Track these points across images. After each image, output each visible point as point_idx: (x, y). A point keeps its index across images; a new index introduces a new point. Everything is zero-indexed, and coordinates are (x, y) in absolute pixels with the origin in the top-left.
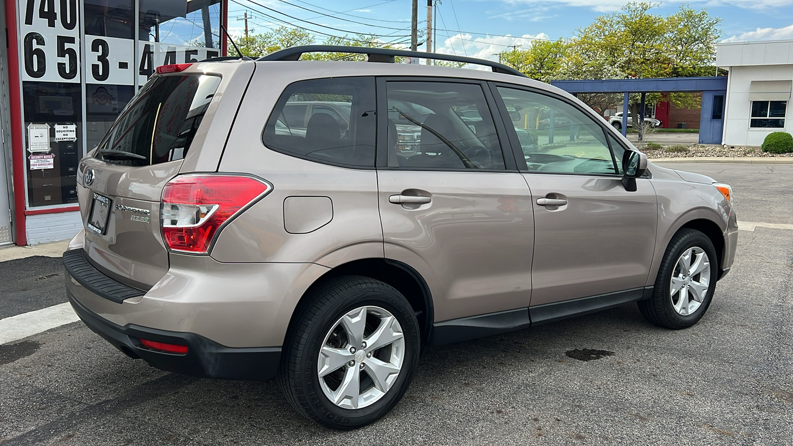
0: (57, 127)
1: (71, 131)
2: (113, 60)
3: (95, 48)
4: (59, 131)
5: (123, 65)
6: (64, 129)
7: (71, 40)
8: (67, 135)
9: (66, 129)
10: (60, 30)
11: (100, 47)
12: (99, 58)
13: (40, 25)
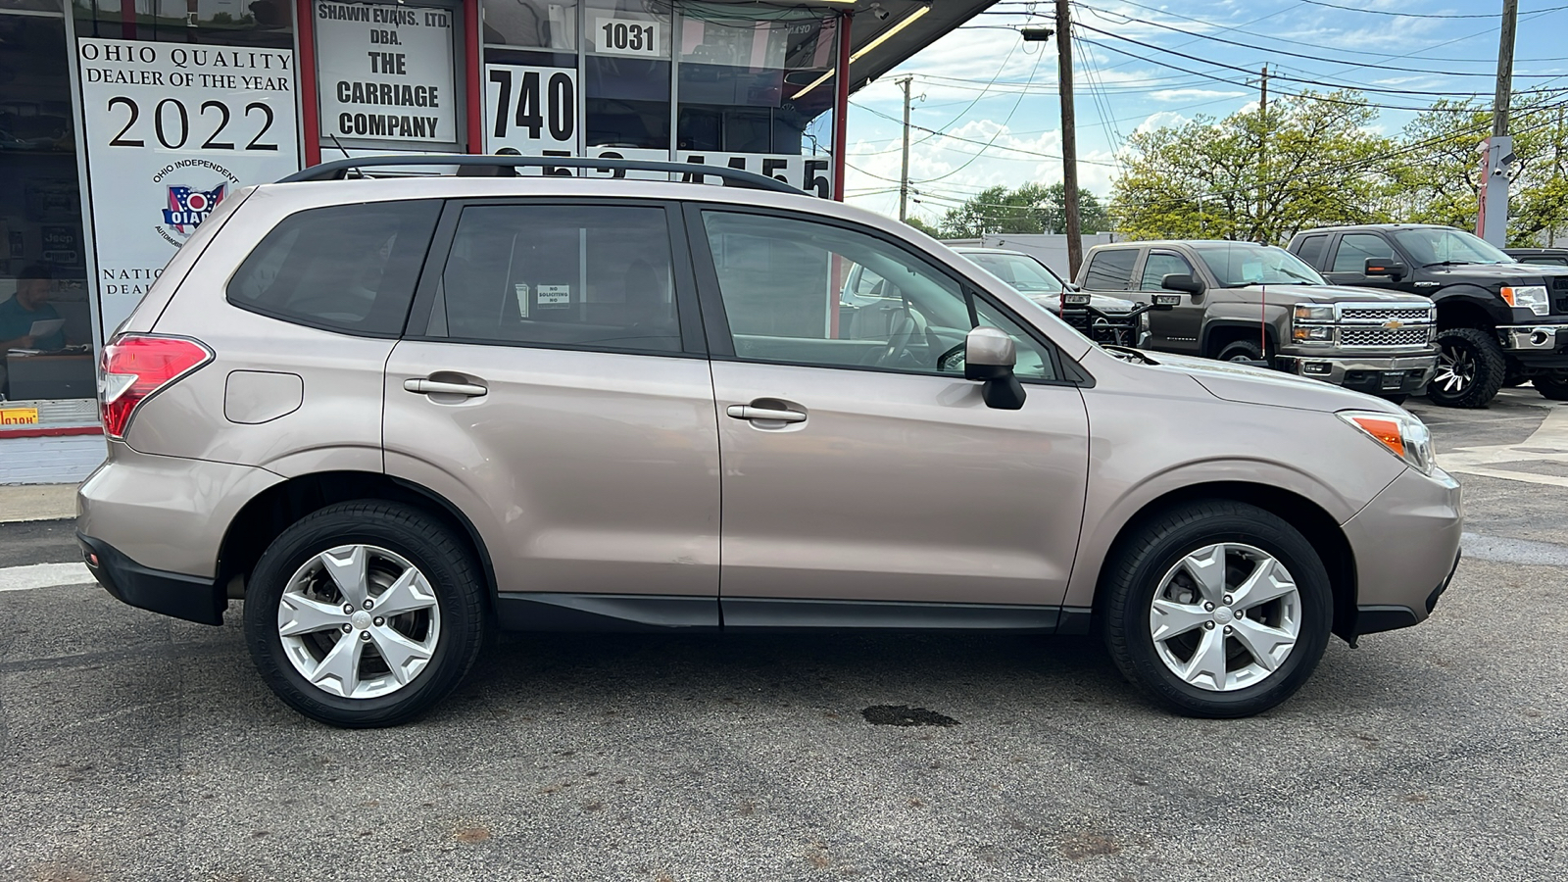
0: (541, 289)
1: (562, 295)
4: (544, 295)
6: (551, 292)
8: (556, 300)
9: (554, 292)
10: (547, 141)
13: (517, 137)
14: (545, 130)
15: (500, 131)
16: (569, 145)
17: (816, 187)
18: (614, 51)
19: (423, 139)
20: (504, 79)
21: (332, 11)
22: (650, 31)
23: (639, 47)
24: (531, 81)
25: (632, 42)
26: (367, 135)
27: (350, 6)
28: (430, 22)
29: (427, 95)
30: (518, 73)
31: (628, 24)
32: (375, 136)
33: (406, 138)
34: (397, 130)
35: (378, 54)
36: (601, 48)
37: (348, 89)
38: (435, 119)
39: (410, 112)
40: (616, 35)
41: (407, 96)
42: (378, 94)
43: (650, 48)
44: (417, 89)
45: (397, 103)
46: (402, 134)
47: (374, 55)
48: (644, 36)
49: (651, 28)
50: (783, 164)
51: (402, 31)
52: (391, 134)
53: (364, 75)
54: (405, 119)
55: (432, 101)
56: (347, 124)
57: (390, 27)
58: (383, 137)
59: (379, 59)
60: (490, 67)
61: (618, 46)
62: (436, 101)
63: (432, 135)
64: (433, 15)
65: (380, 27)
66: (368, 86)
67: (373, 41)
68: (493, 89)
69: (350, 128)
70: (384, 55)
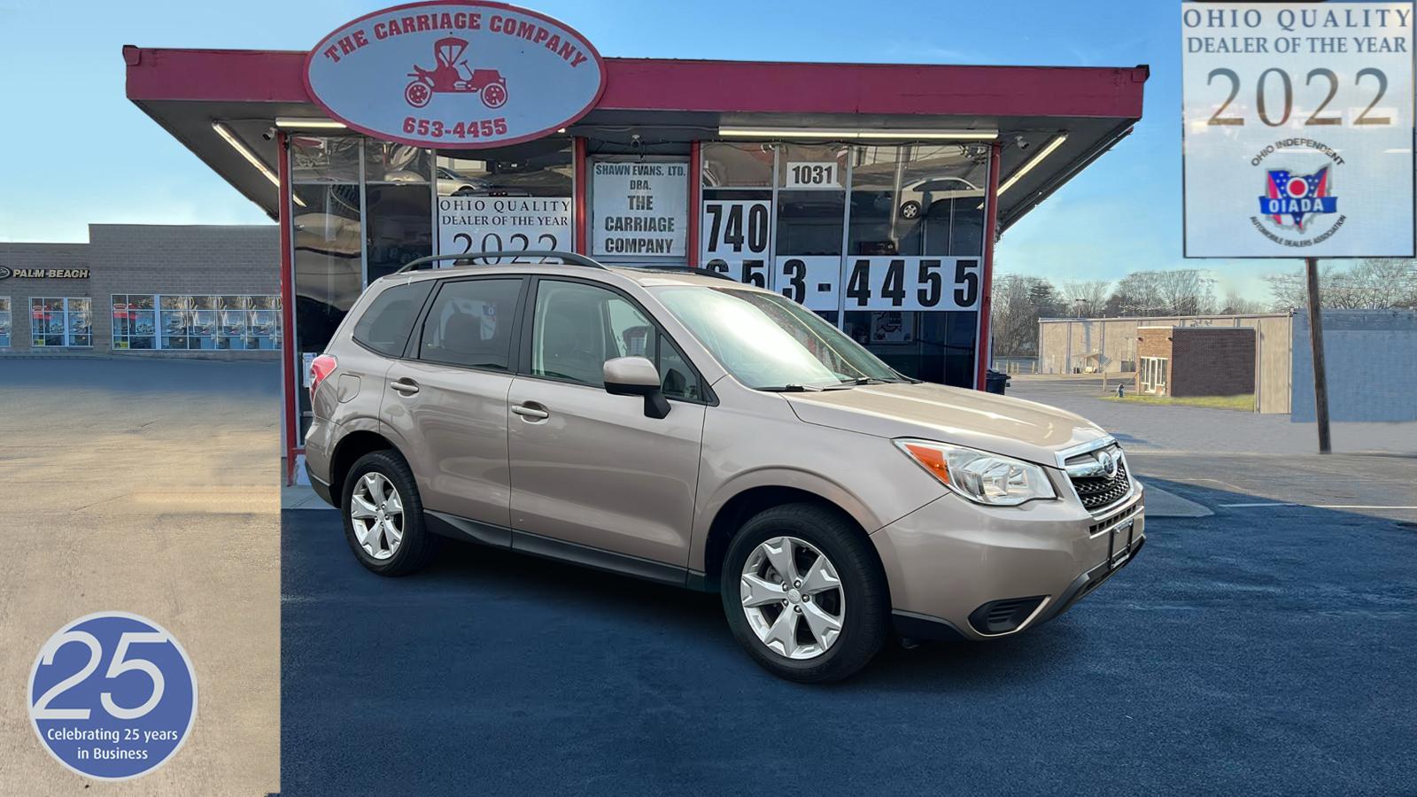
2: (810, 282)
3: (788, 270)
5: (824, 288)
7: (760, 264)
10: (747, 254)
11: (795, 268)
12: (793, 282)
13: (724, 251)
14: (745, 246)
15: (712, 248)
16: (762, 256)
17: (967, 281)
18: (801, 186)
19: (662, 254)
20: (716, 210)
21: (605, 169)
22: (829, 170)
23: (820, 181)
24: (736, 212)
25: (815, 178)
26: (624, 253)
27: (618, 165)
28: (672, 172)
29: (667, 223)
30: (727, 206)
31: (812, 165)
32: (629, 254)
33: (650, 254)
34: (644, 249)
35: (634, 197)
36: (791, 184)
37: (612, 221)
38: (671, 240)
39: (655, 236)
40: (801, 175)
41: (651, 225)
42: (633, 224)
43: (829, 182)
44: (660, 220)
45: (645, 230)
46: (647, 251)
47: (631, 198)
48: (825, 174)
49: (830, 168)
50: (937, 264)
51: (652, 180)
52: (640, 251)
53: (624, 211)
54: (650, 241)
55: (669, 228)
56: (610, 245)
57: (643, 178)
58: (635, 254)
59: (635, 200)
60: (707, 203)
61: (804, 182)
62: (672, 227)
63: (668, 251)
64: (674, 168)
65: (636, 178)
66: (626, 219)
67: (631, 188)
68: (708, 219)
69: (612, 248)
70: (638, 197)
